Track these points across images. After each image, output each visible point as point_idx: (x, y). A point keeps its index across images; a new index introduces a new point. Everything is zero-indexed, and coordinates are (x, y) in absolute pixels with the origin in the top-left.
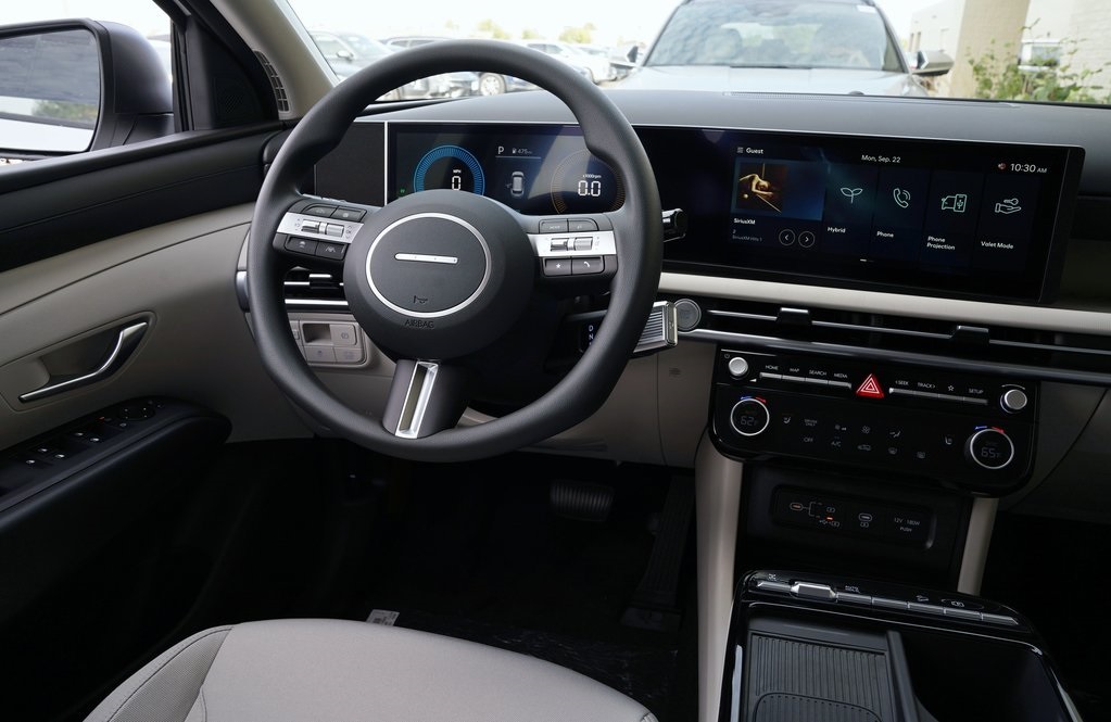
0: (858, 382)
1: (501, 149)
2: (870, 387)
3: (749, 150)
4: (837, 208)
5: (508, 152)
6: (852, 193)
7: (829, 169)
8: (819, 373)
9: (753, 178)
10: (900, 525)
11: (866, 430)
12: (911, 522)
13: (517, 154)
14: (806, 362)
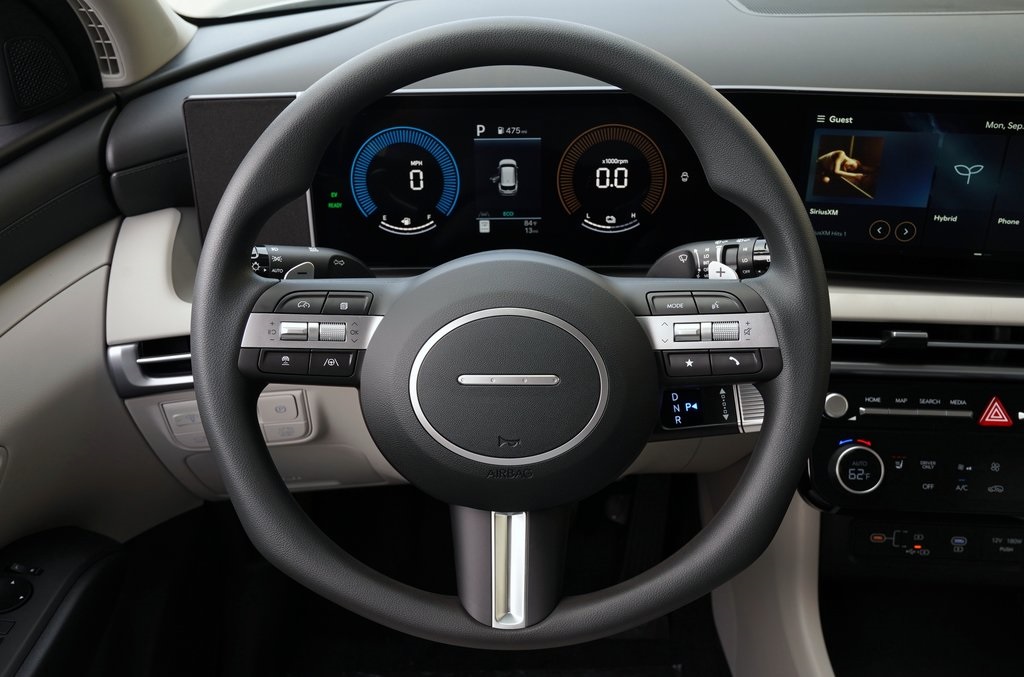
0: (980, 408)
1: (480, 129)
2: (995, 414)
3: (833, 119)
4: (949, 191)
5: (491, 132)
6: (969, 172)
7: (941, 140)
8: (931, 401)
9: (836, 156)
10: (999, 545)
11: (995, 467)
12: (1012, 541)
13: (505, 135)
14: (915, 389)
